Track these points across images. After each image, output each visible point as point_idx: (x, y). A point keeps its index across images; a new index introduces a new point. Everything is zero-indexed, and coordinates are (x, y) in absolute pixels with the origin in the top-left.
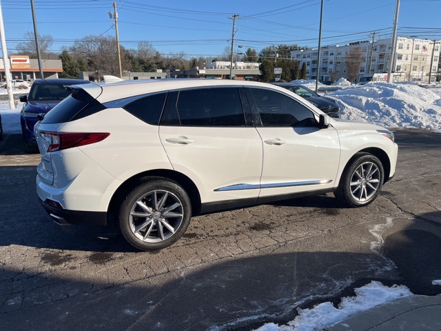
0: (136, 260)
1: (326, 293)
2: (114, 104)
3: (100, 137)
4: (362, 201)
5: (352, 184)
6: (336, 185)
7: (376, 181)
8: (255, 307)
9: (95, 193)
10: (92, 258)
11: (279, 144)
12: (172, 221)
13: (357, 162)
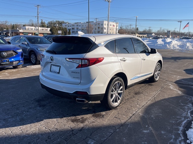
6: (153, 75)
7: (159, 72)
8: (181, 118)
11: (145, 60)
12: (120, 94)
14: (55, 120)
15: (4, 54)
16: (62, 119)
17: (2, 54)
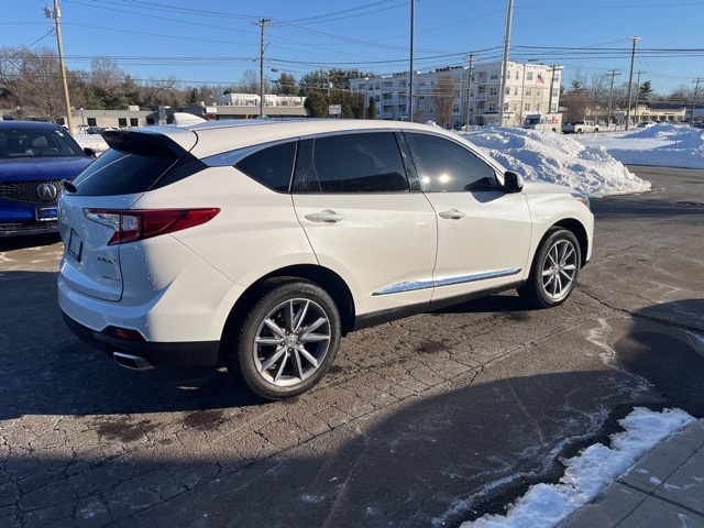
0: (267, 417)
1: (584, 433)
2: (220, 159)
3: (204, 215)
4: (558, 297)
5: (545, 273)
6: (526, 277)
7: (572, 267)
8: (499, 465)
9: (203, 309)
10: (190, 422)
11: (457, 218)
12: (313, 347)
13: (550, 240)
14: (55, 419)
15: (47, 188)
16: (81, 419)
17: (42, 189)
